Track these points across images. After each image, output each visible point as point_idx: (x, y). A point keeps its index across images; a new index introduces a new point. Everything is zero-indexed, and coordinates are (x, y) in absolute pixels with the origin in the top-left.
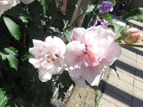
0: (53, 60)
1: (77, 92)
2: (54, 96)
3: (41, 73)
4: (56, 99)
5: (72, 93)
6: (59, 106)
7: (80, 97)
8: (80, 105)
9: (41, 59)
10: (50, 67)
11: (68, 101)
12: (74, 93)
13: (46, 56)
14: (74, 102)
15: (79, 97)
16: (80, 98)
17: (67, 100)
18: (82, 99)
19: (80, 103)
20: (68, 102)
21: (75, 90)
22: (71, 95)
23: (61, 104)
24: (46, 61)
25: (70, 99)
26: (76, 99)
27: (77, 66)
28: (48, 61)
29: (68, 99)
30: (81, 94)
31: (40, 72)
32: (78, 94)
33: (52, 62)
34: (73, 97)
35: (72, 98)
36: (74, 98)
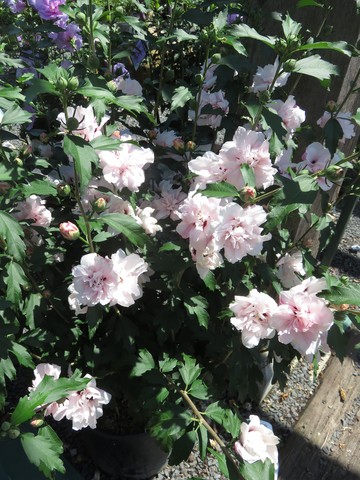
0: (261, 319)
1: (334, 386)
2: (270, 393)
3: (245, 337)
4: (275, 400)
5: (319, 388)
6: (282, 418)
7: (342, 400)
8: (342, 421)
9: (246, 319)
10: (257, 329)
11: (306, 407)
12: (322, 387)
13: (252, 315)
14: (325, 412)
15: (339, 399)
16: (341, 404)
17: (303, 405)
18: (347, 405)
19: (342, 417)
20: (307, 410)
21: (325, 381)
22: (314, 392)
23: (289, 415)
24: (251, 322)
25: (312, 403)
26: (329, 404)
27: (286, 331)
28: (254, 322)
29: (308, 404)
30: (344, 393)
31: (243, 335)
32: (337, 390)
33: (259, 323)
34: (322, 398)
35: (317, 400)
36: (324, 402)
